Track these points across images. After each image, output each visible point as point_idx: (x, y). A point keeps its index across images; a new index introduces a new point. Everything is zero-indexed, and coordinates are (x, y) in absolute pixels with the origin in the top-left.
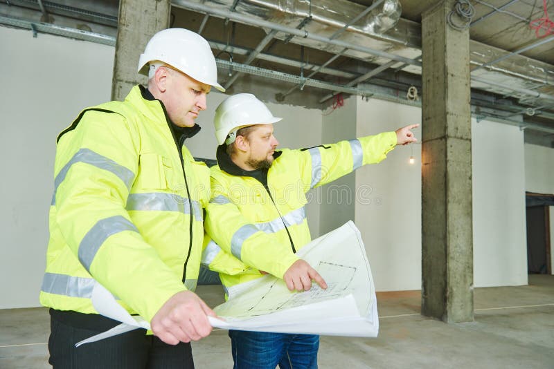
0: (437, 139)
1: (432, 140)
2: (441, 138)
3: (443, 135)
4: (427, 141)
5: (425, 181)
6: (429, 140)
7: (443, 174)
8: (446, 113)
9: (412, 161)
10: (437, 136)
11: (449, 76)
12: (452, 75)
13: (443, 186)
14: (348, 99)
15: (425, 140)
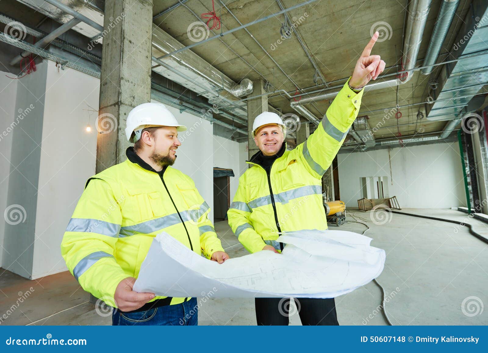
0: (111, 105)
1: (107, 107)
2: (115, 105)
3: (116, 101)
4: (103, 108)
5: (99, 151)
6: (105, 107)
7: (114, 144)
8: (120, 79)
9: (89, 129)
10: (112, 102)
11: (126, 42)
12: (130, 42)
13: (114, 156)
14: (41, 64)
15: (102, 107)
